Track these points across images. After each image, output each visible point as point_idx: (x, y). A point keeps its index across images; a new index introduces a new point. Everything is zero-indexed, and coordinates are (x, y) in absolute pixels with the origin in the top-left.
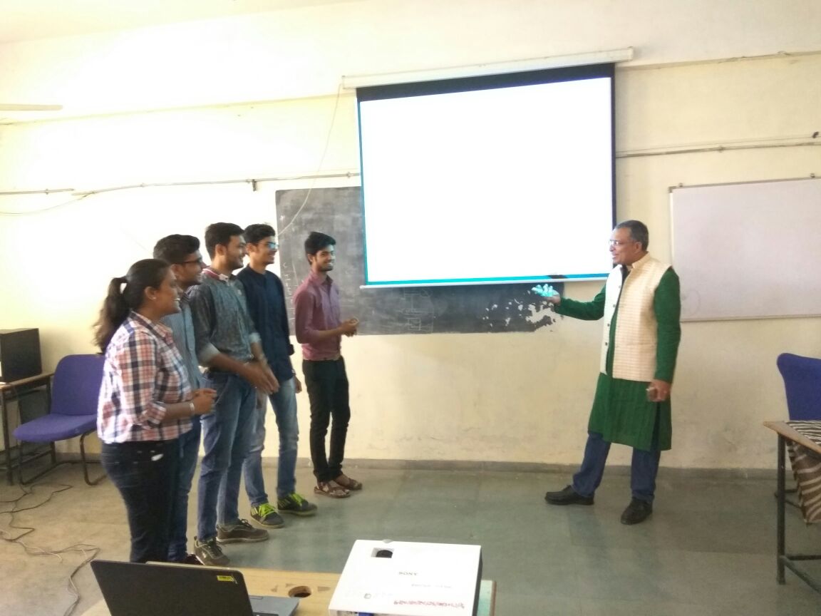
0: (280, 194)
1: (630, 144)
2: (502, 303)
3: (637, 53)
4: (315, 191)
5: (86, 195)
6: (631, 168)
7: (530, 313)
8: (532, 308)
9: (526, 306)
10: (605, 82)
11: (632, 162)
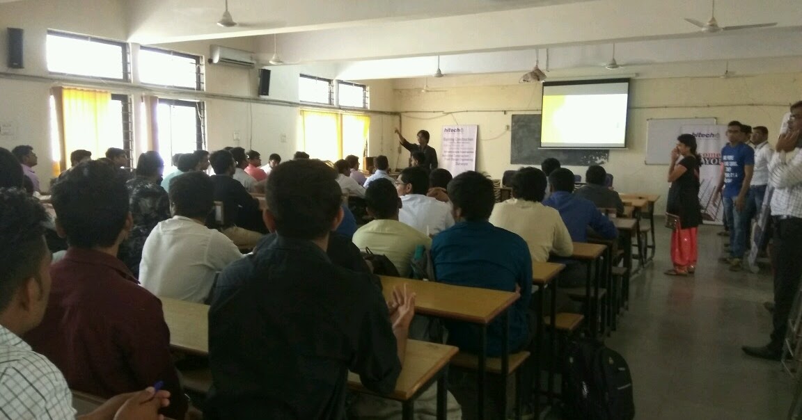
0: (513, 116)
1: (636, 104)
2: (587, 157)
3: (637, 74)
4: (526, 115)
5: (448, 113)
6: (637, 112)
7: (597, 160)
8: (598, 158)
9: (596, 157)
10: (627, 84)
11: (636, 110)
